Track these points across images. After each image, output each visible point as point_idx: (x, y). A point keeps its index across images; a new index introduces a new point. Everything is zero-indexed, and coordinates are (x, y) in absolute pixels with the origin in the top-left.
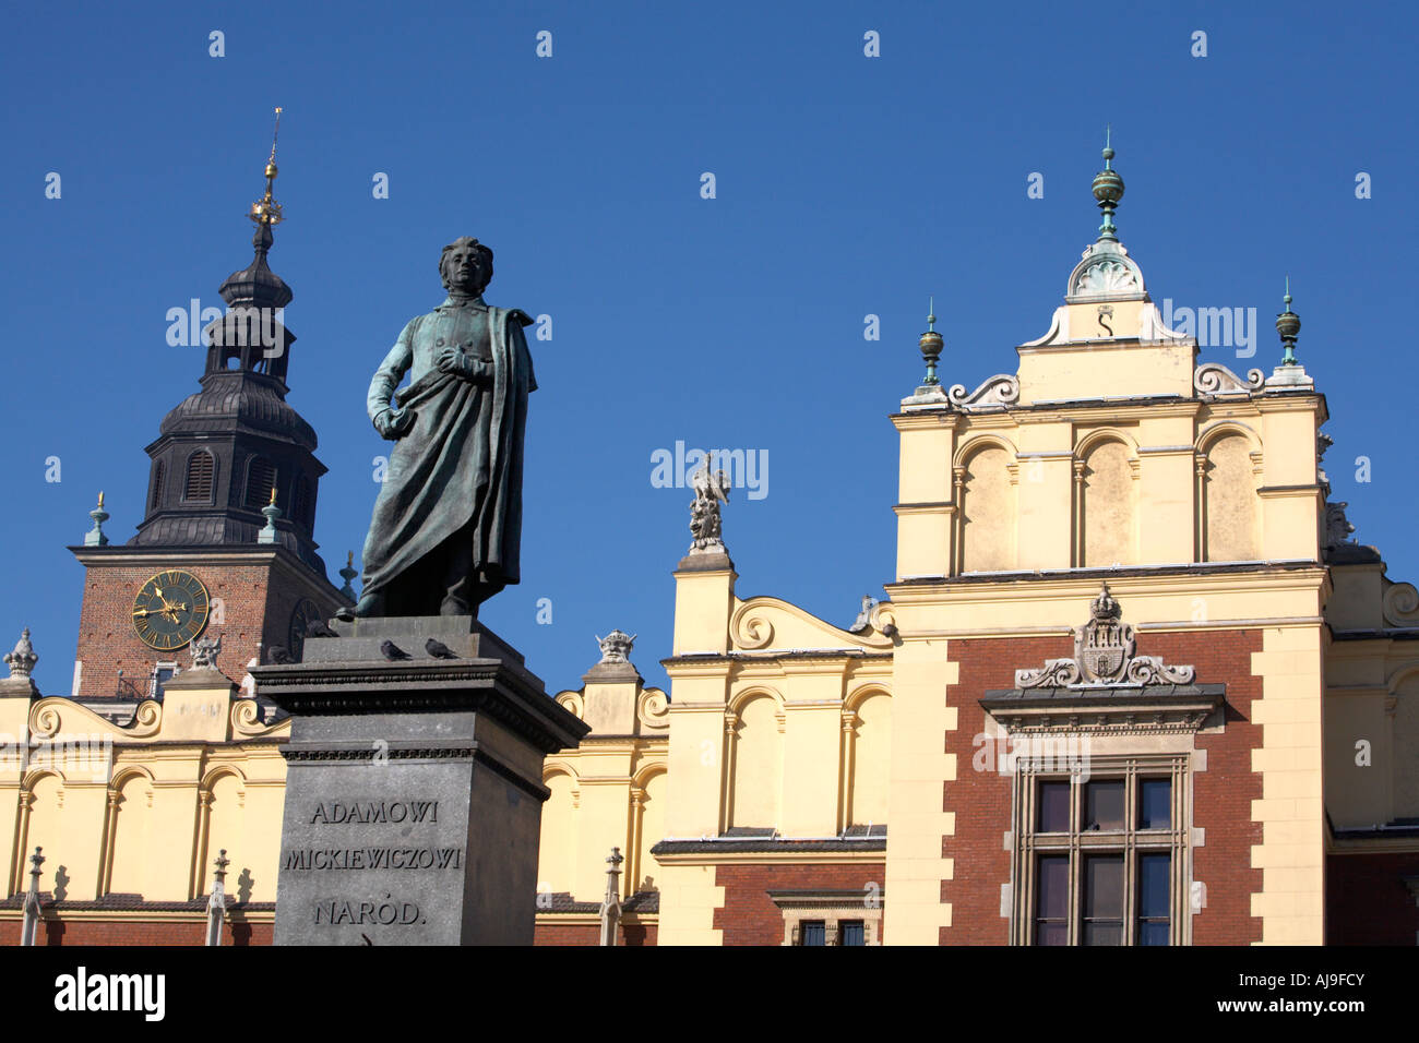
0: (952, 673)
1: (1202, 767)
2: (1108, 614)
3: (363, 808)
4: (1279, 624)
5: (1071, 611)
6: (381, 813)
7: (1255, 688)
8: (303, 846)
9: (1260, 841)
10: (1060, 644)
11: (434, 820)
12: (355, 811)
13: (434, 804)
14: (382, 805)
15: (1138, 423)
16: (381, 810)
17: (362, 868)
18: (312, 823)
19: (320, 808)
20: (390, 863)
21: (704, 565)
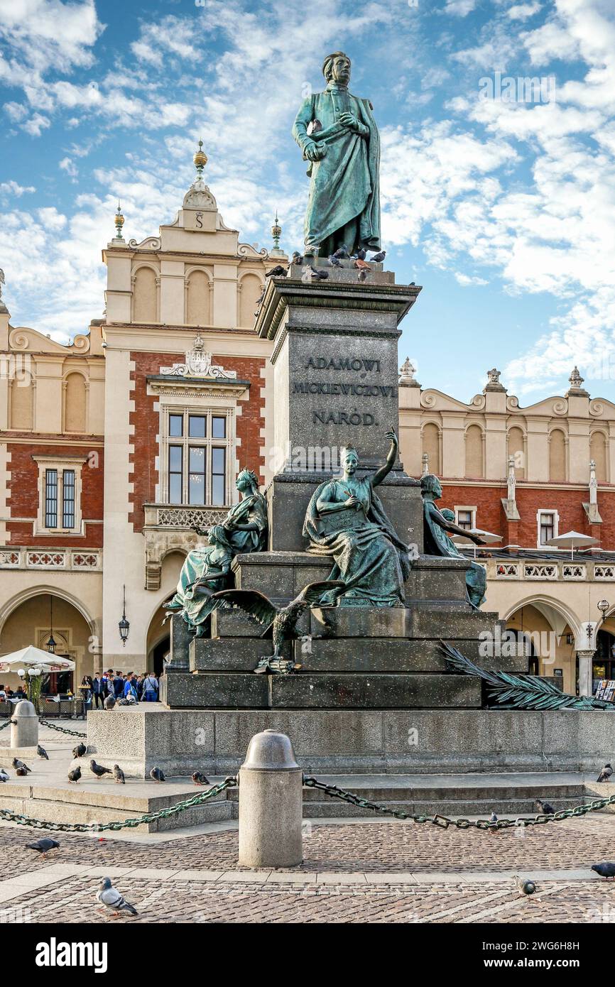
0: (132, 366)
1: (240, 414)
2: (200, 347)
3: (336, 362)
4: (272, 358)
5: (184, 344)
6: (346, 365)
7: (262, 383)
8: (302, 380)
9: (264, 445)
10: (180, 357)
11: (378, 370)
12: (332, 363)
13: (378, 362)
14: (347, 360)
15: (213, 266)
16: (347, 363)
17: (338, 394)
18: (307, 368)
19: (311, 360)
20: (355, 393)
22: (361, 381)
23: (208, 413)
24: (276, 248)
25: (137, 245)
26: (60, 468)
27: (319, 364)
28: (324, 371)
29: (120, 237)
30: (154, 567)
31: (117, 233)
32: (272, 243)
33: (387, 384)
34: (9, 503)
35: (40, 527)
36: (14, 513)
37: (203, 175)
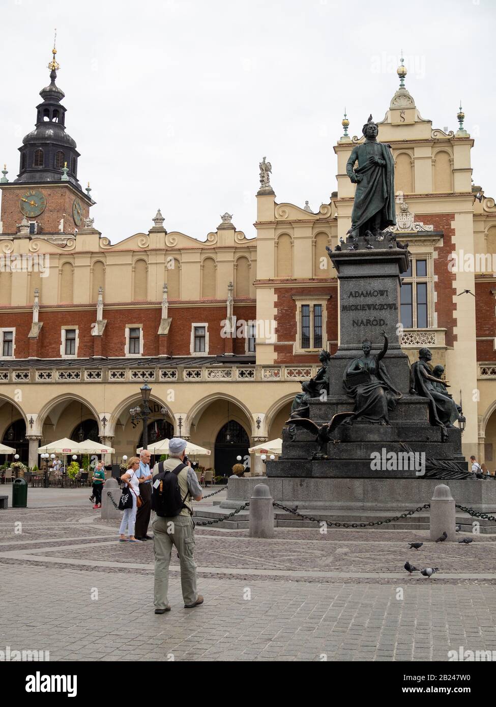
1: (436, 257)
2: (406, 209)
3: (365, 292)
4: (459, 213)
7: (453, 232)
8: (346, 304)
9: (455, 280)
11: (387, 295)
12: (362, 294)
13: (387, 291)
14: (370, 291)
15: (413, 148)
16: (370, 293)
17: (366, 310)
18: (349, 297)
19: (351, 293)
20: (375, 308)
21: (266, 193)
22: (378, 302)
23: (413, 258)
24: (461, 129)
25: (358, 140)
26: (312, 303)
27: (356, 295)
28: (358, 298)
29: (346, 135)
31: (344, 133)
32: (458, 125)
33: (392, 303)
34: (277, 331)
35: (297, 348)
36: (279, 339)
37: (404, 82)
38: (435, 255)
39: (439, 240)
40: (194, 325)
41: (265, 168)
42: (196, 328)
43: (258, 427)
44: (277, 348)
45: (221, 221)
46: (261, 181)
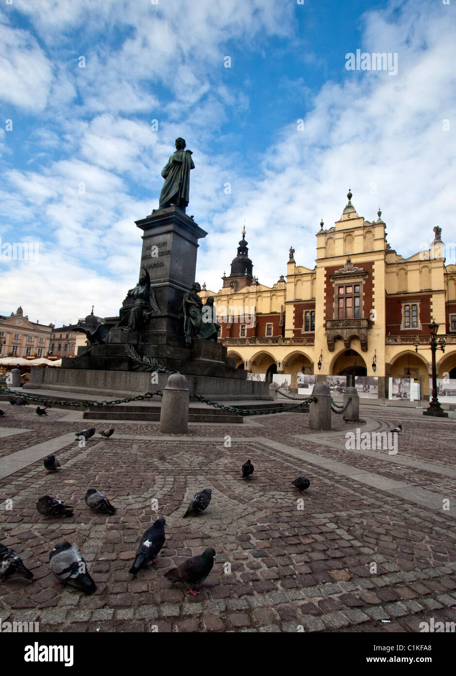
0: (325, 272)
1: (364, 283)
2: (349, 262)
4: (377, 260)
5: (343, 262)
7: (373, 270)
9: (374, 294)
10: (342, 267)
15: (354, 232)
21: (292, 261)
24: (380, 219)
25: (328, 231)
29: (322, 229)
30: (330, 342)
31: (321, 228)
32: (378, 218)
34: (294, 324)
35: (303, 332)
36: (295, 328)
37: (351, 201)
38: (364, 282)
39: (366, 275)
40: (267, 324)
41: (292, 251)
42: (268, 325)
43: (279, 366)
44: (294, 331)
45: (279, 279)
46: (290, 257)
